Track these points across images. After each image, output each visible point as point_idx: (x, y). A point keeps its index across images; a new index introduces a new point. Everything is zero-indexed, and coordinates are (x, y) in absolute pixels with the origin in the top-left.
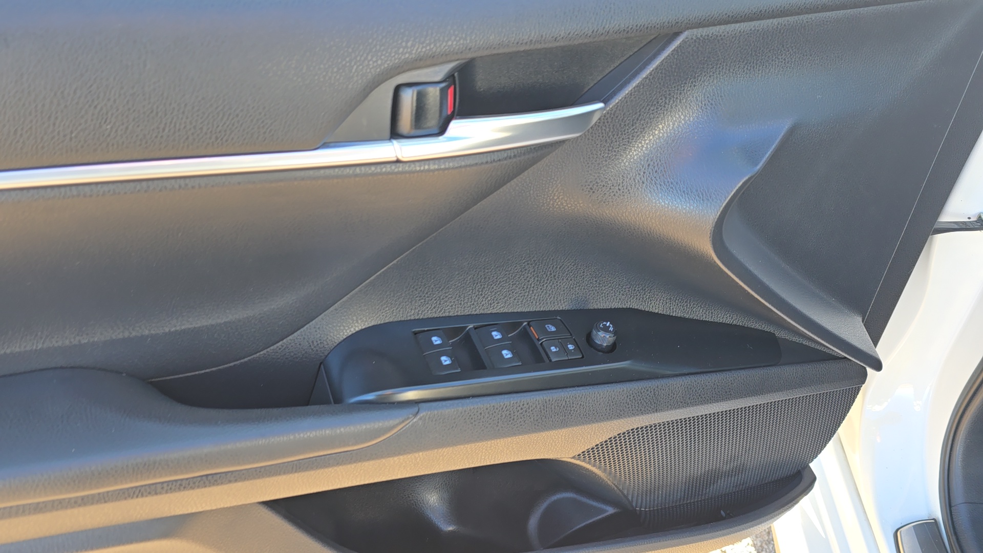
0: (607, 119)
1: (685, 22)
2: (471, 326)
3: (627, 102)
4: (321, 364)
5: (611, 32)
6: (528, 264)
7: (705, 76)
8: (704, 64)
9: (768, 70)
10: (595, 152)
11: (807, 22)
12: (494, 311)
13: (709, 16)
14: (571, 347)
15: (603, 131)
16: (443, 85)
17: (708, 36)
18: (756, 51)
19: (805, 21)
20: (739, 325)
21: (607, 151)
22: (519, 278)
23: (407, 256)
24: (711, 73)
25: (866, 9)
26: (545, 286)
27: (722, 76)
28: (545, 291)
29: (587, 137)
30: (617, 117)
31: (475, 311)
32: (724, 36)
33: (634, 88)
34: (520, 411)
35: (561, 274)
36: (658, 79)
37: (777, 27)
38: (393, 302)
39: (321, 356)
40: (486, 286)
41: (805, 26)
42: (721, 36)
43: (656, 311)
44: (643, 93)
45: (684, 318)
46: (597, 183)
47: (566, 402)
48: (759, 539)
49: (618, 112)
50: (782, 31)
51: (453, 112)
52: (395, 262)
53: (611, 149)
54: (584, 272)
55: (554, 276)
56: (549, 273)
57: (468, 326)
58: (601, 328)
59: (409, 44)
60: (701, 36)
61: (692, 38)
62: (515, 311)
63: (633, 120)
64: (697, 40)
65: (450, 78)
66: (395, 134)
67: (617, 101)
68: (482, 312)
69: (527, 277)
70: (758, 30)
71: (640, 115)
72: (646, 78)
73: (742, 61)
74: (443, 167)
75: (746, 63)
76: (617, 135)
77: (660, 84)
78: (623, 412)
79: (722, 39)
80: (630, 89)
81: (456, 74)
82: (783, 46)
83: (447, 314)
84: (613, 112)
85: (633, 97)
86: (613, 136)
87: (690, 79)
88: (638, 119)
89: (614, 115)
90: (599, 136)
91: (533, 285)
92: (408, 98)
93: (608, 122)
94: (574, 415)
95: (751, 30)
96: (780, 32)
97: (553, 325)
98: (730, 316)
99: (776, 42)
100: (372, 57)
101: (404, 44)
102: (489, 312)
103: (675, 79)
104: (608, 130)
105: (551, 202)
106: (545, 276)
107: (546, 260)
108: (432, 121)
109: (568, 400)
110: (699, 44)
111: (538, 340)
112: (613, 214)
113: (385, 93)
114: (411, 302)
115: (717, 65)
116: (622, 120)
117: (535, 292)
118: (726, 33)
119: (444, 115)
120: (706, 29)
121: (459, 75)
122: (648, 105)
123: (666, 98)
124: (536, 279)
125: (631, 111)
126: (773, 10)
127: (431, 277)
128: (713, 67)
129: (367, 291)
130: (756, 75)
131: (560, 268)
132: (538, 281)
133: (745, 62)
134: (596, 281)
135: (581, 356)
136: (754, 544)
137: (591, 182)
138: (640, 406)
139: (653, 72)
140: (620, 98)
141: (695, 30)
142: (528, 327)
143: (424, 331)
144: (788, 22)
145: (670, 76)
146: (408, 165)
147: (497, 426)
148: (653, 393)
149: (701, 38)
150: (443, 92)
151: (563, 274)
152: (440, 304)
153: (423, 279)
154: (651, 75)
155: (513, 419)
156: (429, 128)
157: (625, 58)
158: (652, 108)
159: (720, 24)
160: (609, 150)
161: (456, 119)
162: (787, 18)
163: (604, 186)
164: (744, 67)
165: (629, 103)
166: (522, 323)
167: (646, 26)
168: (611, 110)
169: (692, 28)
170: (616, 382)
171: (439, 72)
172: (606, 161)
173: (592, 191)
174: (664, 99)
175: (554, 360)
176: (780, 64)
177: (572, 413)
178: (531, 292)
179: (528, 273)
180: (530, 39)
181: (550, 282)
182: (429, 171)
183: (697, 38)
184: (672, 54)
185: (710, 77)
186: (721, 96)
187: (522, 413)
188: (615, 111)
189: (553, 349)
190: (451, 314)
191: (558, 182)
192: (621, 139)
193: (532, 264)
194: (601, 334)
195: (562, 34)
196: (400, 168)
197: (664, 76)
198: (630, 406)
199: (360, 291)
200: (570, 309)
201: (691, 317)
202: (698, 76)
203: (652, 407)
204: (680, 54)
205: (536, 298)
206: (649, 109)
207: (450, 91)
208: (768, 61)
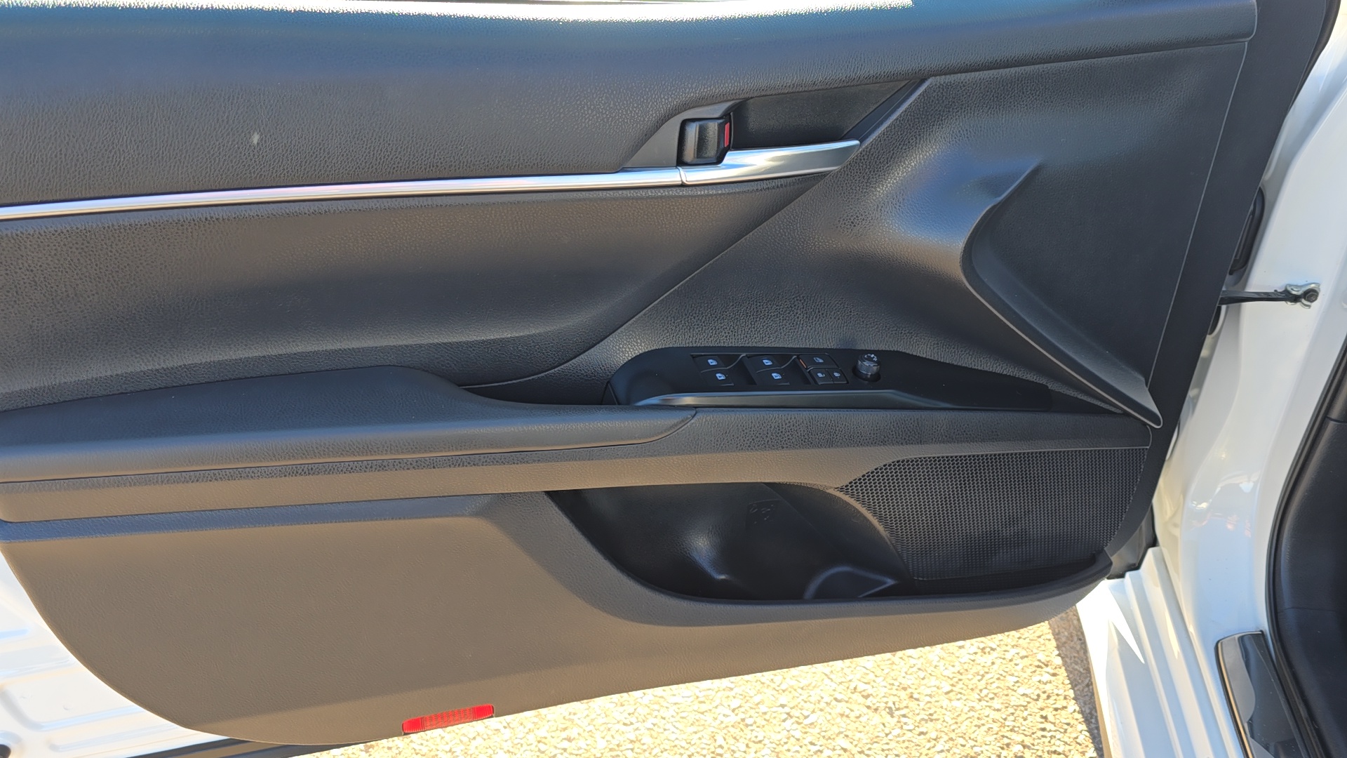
0: (863, 156)
1: (928, 69)
2: (744, 355)
3: (880, 141)
4: (608, 382)
5: (862, 78)
6: (797, 300)
7: (951, 118)
8: (949, 108)
9: (1011, 115)
10: (854, 188)
11: (1044, 71)
12: (766, 345)
13: (949, 64)
14: (837, 375)
15: (861, 168)
16: (721, 121)
17: (951, 82)
18: (997, 97)
19: (1041, 70)
20: (1010, 375)
21: (865, 187)
22: (789, 313)
23: (687, 282)
24: (957, 117)
25: (1099, 59)
26: (814, 323)
27: (968, 119)
28: (814, 329)
29: (846, 173)
30: (872, 155)
31: (748, 343)
32: (966, 82)
33: (886, 128)
34: (788, 425)
35: (828, 313)
36: (908, 121)
37: (1015, 76)
38: (674, 328)
39: (608, 375)
40: (758, 319)
41: (1042, 75)
42: (962, 82)
43: (924, 356)
44: (894, 134)
45: (953, 365)
46: (857, 217)
47: (831, 421)
48: (1088, 706)
49: (873, 150)
50: (1020, 79)
51: (729, 146)
52: (676, 287)
53: (868, 184)
54: (851, 312)
55: (823, 314)
56: (817, 310)
57: (740, 355)
58: (866, 359)
59: (694, 86)
60: (944, 82)
61: (936, 85)
62: (786, 346)
63: (887, 158)
64: (941, 86)
65: (726, 116)
66: (681, 162)
67: (871, 140)
68: (754, 345)
69: (797, 313)
70: (997, 78)
71: (893, 153)
72: (897, 119)
73: (985, 106)
74: (720, 192)
75: (990, 108)
76: (874, 172)
77: (910, 125)
78: (887, 438)
79: (964, 86)
80: (883, 129)
81: (731, 114)
82: (1023, 93)
83: (722, 345)
84: (868, 150)
85: (885, 136)
86: (870, 172)
87: (938, 121)
88: (891, 158)
89: (869, 152)
90: (857, 172)
91: (802, 322)
92: (692, 132)
93: (864, 159)
94: (839, 435)
95: (990, 78)
96: (1018, 80)
97: (820, 358)
98: (999, 365)
99: (1016, 89)
100: (664, 95)
101: (690, 86)
102: (761, 345)
103: (923, 121)
104: (865, 166)
105: (817, 236)
106: (813, 313)
107: (814, 297)
108: (712, 151)
109: (833, 419)
110: (943, 90)
111: (807, 369)
112: (873, 247)
113: (673, 126)
114: (689, 330)
115: (961, 109)
116: (877, 158)
117: (804, 328)
118: (967, 80)
119: (722, 147)
120: (948, 76)
121: (734, 114)
122: (900, 144)
123: (916, 138)
124: (805, 315)
125: (885, 150)
126: (1008, 60)
127: (708, 306)
128: (958, 111)
129: (651, 315)
130: (1000, 119)
131: (828, 306)
132: (806, 317)
133: (988, 107)
134: (863, 322)
135: (845, 382)
136: (1082, 711)
137: (852, 216)
138: (904, 435)
139: (902, 115)
140: (874, 137)
141: (938, 77)
142: (797, 360)
143: (702, 355)
144: (1025, 70)
145: (918, 118)
146: (690, 189)
147: (767, 437)
148: (916, 422)
149: (945, 85)
150: (721, 128)
151: (831, 312)
152: (716, 334)
153: (701, 307)
154: (901, 117)
155: (782, 432)
156: (708, 157)
157: (879, 104)
158: (904, 148)
159: (961, 72)
160: (867, 186)
161: (731, 150)
162: (1023, 68)
163: (863, 220)
164: (988, 111)
165: (882, 142)
166: (793, 356)
167: (892, 73)
168: (867, 148)
169: (935, 75)
170: (879, 408)
171: (718, 110)
172: (865, 196)
173: (853, 225)
174: (915, 139)
175: (820, 384)
176: (1022, 109)
177: (837, 432)
178: (800, 329)
179: (797, 309)
180: (793, 82)
181: (818, 321)
182: (708, 195)
183: (941, 84)
184: (919, 98)
185: (956, 119)
186: (967, 137)
187: (789, 427)
188: (871, 149)
189: (820, 375)
190: (726, 345)
191: (822, 215)
192: (877, 176)
193: (801, 301)
194: (867, 363)
195: (820, 79)
196: (685, 192)
197: (913, 118)
198: (894, 433)
199: (644, 315)
200: (838, 348)
201: (960, 364)
202: (945, 119)
203: (916, 437)
204: (926, 98)
205: (805, 334)
206: (901, 148)
207: (727, 126)
208: (1010, 106)
